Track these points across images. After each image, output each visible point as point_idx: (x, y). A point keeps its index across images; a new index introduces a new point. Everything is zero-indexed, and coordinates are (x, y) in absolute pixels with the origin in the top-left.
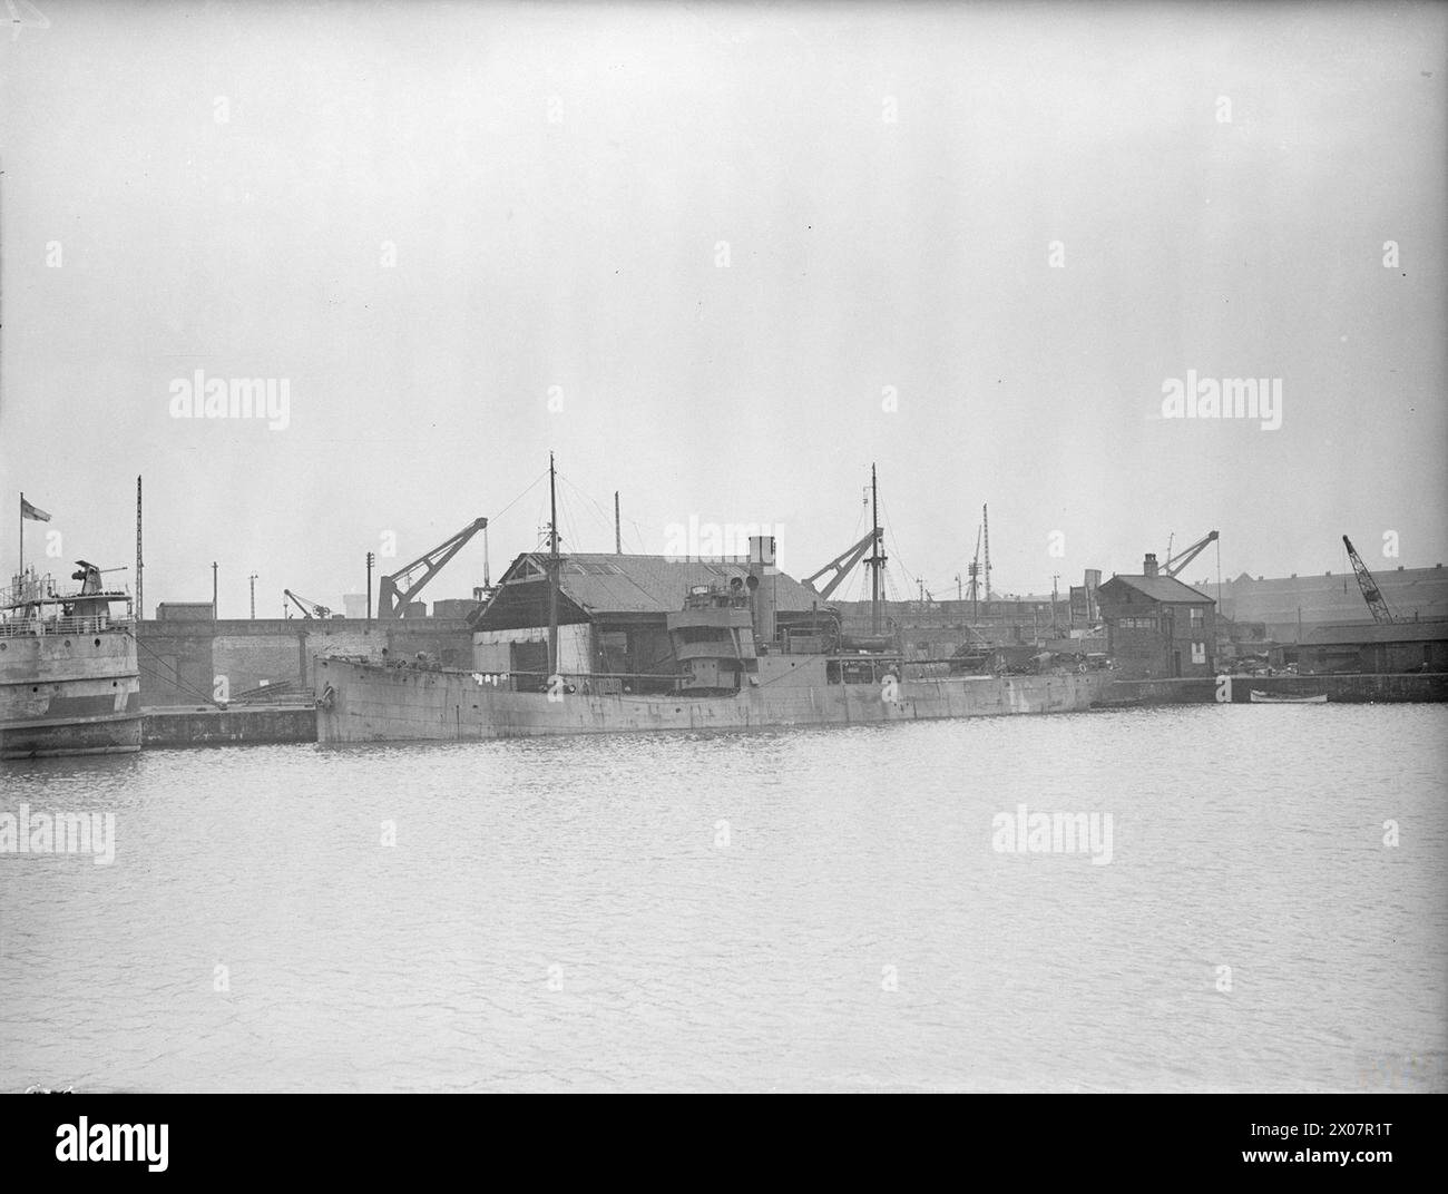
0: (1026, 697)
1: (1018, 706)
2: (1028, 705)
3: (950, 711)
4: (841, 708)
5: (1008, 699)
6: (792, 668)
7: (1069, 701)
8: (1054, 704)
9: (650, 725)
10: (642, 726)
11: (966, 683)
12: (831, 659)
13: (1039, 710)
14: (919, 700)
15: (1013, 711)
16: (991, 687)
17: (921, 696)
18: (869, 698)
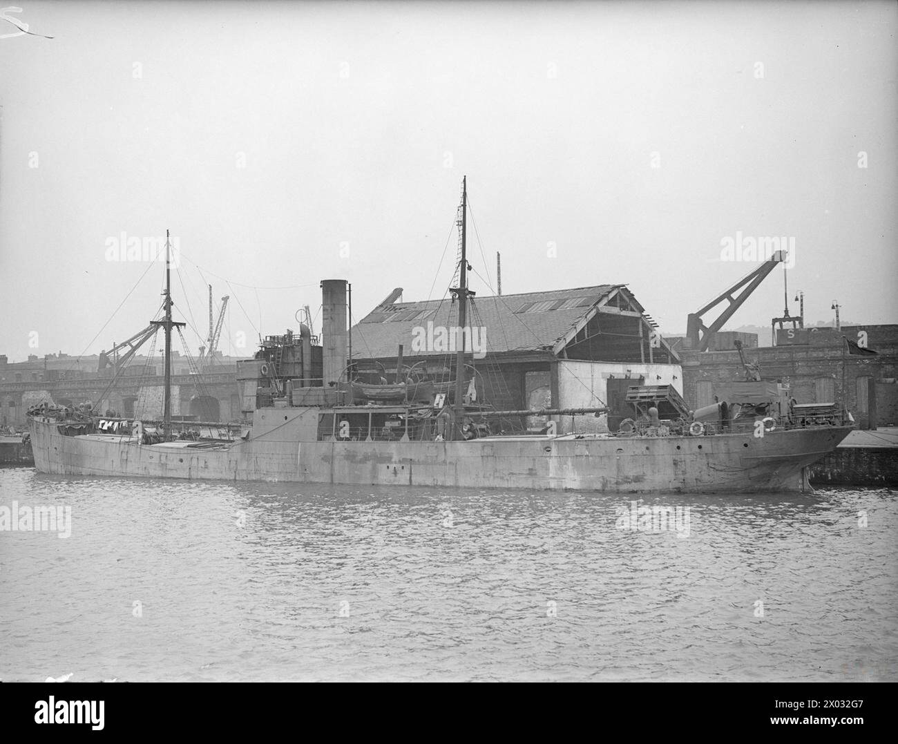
0: (575, 466)
1: (560, 479)
2: (578, 478)
3: (457, 480)
4: (326, 468)
5: (547, 469)
6: (286, 421)
7: (663, 476)
8: (627, 480)
9: (159, 473)
10: (153, 472)
11: (484, 445)
12: (324, 412)
13: (598, 486)
14: (419, 463)
15: (552, 485)
16: (521, 450)
17: (422, 458)
18: (360, 457)
